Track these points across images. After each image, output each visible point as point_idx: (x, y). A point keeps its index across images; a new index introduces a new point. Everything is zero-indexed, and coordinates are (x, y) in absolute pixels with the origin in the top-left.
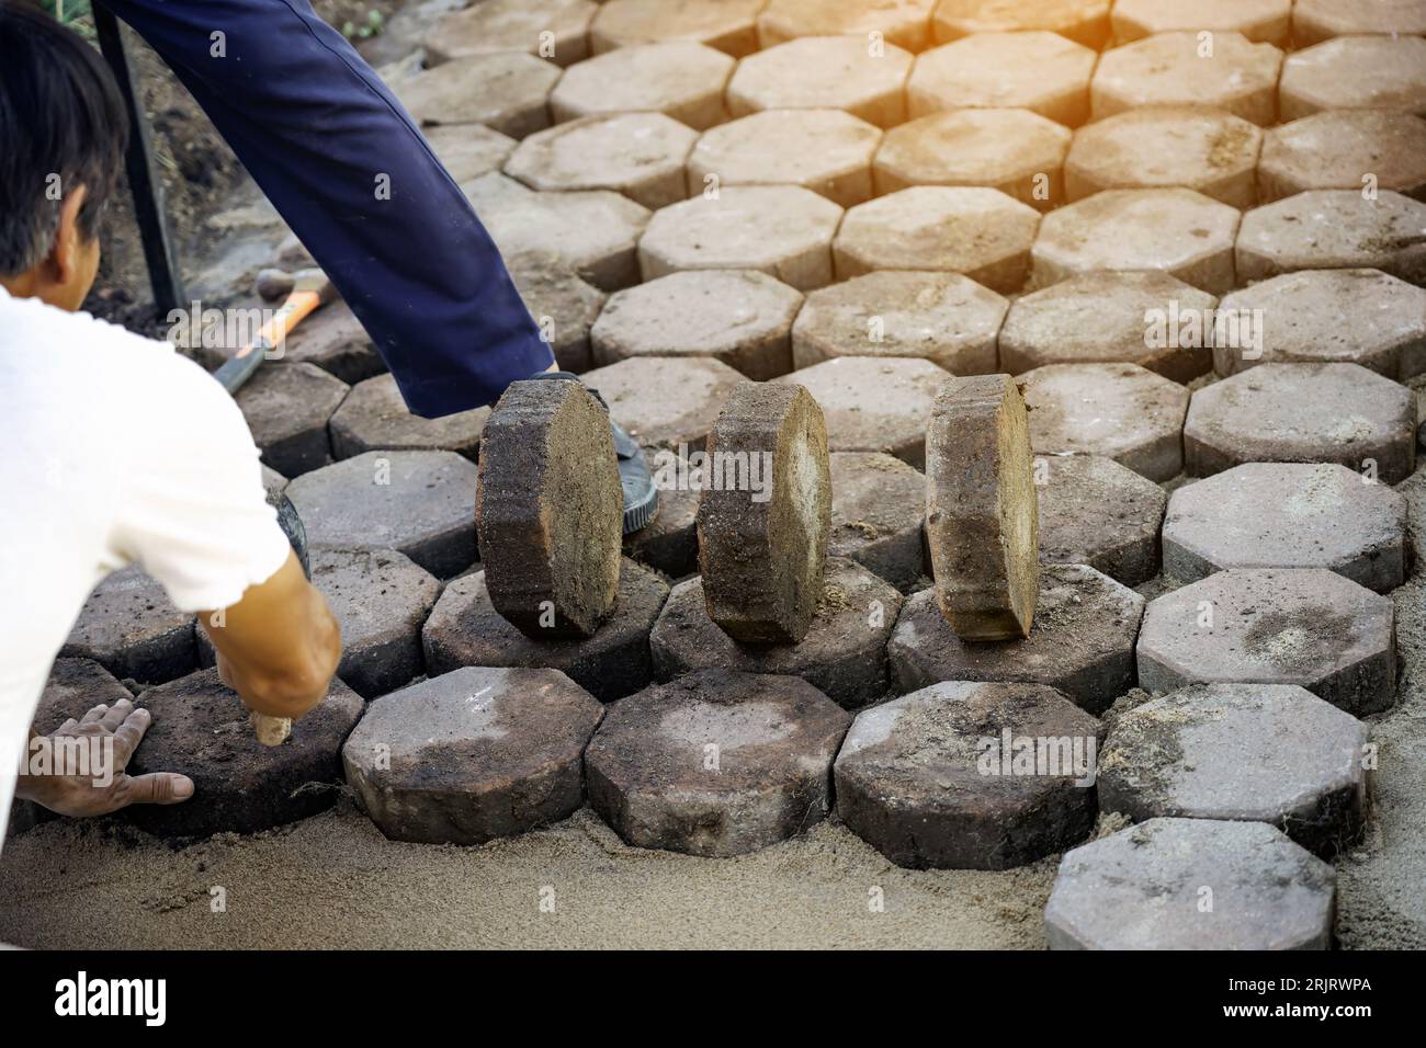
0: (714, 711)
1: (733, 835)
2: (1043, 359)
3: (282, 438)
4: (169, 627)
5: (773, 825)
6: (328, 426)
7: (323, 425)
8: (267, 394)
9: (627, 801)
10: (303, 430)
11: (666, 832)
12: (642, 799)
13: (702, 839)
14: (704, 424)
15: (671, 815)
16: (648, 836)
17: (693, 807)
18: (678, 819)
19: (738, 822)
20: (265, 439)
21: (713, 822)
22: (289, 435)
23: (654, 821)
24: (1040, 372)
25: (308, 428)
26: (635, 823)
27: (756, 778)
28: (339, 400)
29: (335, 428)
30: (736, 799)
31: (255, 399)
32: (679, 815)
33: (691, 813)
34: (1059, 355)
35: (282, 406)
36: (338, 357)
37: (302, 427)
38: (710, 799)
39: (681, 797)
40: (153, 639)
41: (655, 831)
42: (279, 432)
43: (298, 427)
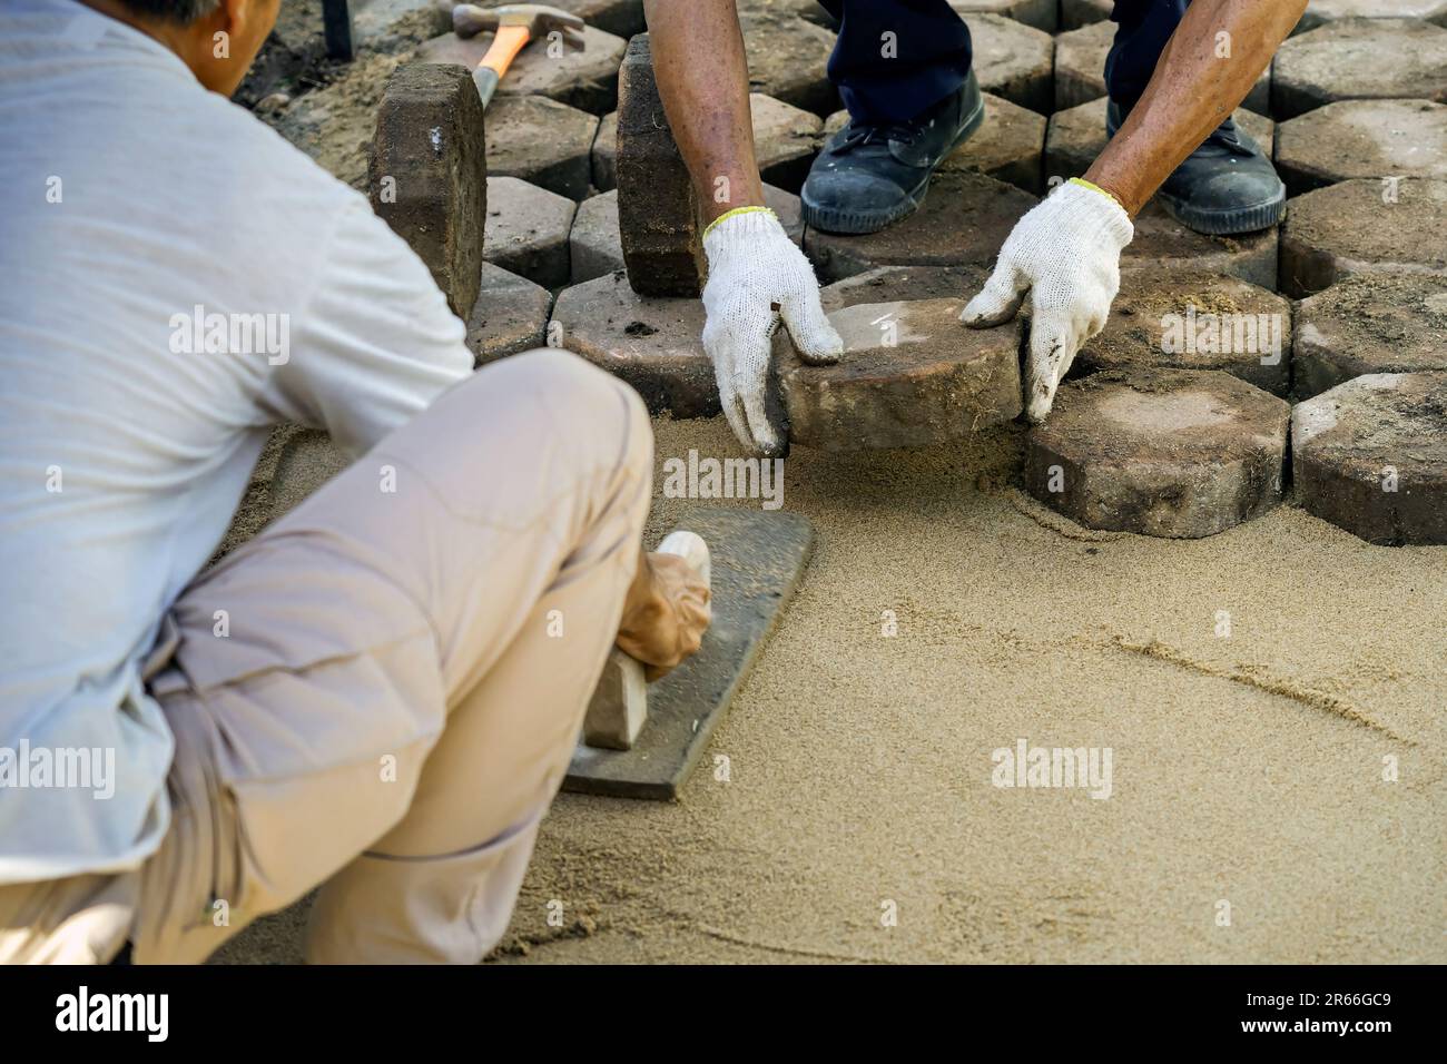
0: (1146, 399)
1: (1194, 508)
2: (1330, 95)
3: (549, 164)
4: (521, 335)
5: (1230, 501)
6: (592, 154)
7: (587, 152)
8: (511, 123)
9: (1084, 474)
10: (567, 158)
11: (1124, 508)
12: (1101, 471)
13: (1162, 512)
14: (1006, 151)
15: (1131, 488)
16: (1103, 511)
17: (1155, 480)
18: (1138, 492)
19: (1200, 495)
20: (532, 164)
21: (1174, 496)
22: (555, 162)
23: (1115, 493)
24: (1335, 107)
25: (574, 155)
26: (1091, 498)
27: (1216, 453)
28: (594, 131)
29: (602, 157)
30: (1200, 470)
31: (501, 128)
32: (1139, 488)
33: (1153, 485)
34: (1346, 92)
35: (534, 135)
36: (569, 91)
37: (567, 154)
38: (1174, 471)
39: (1139, 470)
40: (508, 345)
41: (1112, 505)
42: (542, 159)
43: (563, 154)
